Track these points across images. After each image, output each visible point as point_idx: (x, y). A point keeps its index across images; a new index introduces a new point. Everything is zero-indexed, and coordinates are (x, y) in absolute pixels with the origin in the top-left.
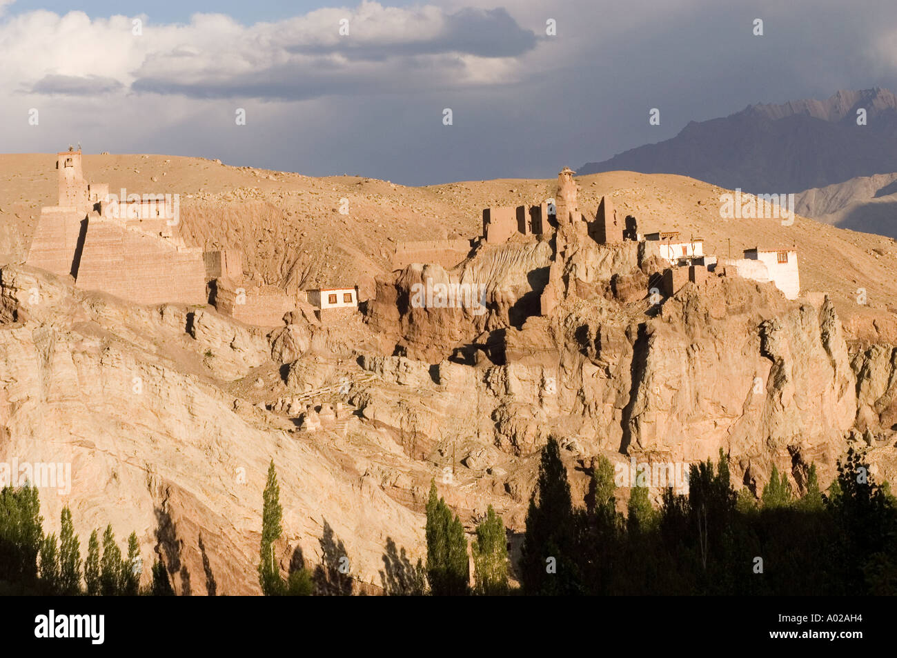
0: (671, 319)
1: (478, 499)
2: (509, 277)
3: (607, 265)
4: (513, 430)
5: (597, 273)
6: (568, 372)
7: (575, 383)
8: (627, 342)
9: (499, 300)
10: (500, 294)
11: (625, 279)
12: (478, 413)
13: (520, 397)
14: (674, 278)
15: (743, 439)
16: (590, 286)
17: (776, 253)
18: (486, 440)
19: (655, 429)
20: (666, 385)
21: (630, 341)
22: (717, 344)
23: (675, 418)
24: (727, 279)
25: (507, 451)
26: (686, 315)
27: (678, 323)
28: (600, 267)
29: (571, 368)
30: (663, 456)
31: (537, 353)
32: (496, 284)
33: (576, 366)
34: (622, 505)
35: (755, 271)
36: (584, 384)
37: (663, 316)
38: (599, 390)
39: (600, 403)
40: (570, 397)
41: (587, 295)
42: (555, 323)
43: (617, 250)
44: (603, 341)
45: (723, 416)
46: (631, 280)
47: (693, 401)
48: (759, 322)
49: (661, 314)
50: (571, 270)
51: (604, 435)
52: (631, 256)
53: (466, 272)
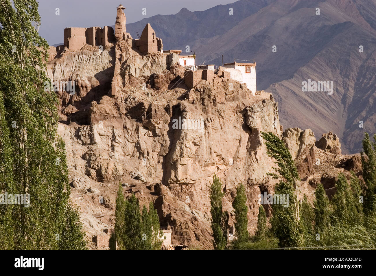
0: (195, 102)
1: (87, 207)
2: (85, 71)
3: (148, 67)
4: (99, 166)
5: (141, 72)
6: (129, 131)
7: (134, 138)
8: (167, 114)
9: (80, 85)
10: (80, 81)
11: (160, 76)
12: (74, 154)
13: (101, 145)
14: (194, 77)
15: (234, 179)
16: (137, 79)
17: (244, 67)
18: (80, 171)
19: (186, 169)
20: (193, 142)
21: (169, 114)
22: (220, 119)
23: (197, 163)
24: (225, 79)
25: (95, 179)
26: (203, 99)
27: (198, 104)
28: (144, 68)
29: (131, 129)
30: (190, 186)
31: (109, 118)
32: (77, 75)
33: (134, 128)
34: (179, 214)
35: (236, 76)
36: (140, 139)
37: (190, 100)
38: (149, 144)
39: (150, 151)
40: (131, 148)
41: (136, 85)
42: (119, 101)
43: (154, 58)
44: (153, 112)
45: (222, 164)
46: (164, 77)
47: (208, 153)
48: (243, 108)
49: (188, 99)
50: (126, 69)
51: (153, 171)
52: (163, 62)
53: (57, 66)
